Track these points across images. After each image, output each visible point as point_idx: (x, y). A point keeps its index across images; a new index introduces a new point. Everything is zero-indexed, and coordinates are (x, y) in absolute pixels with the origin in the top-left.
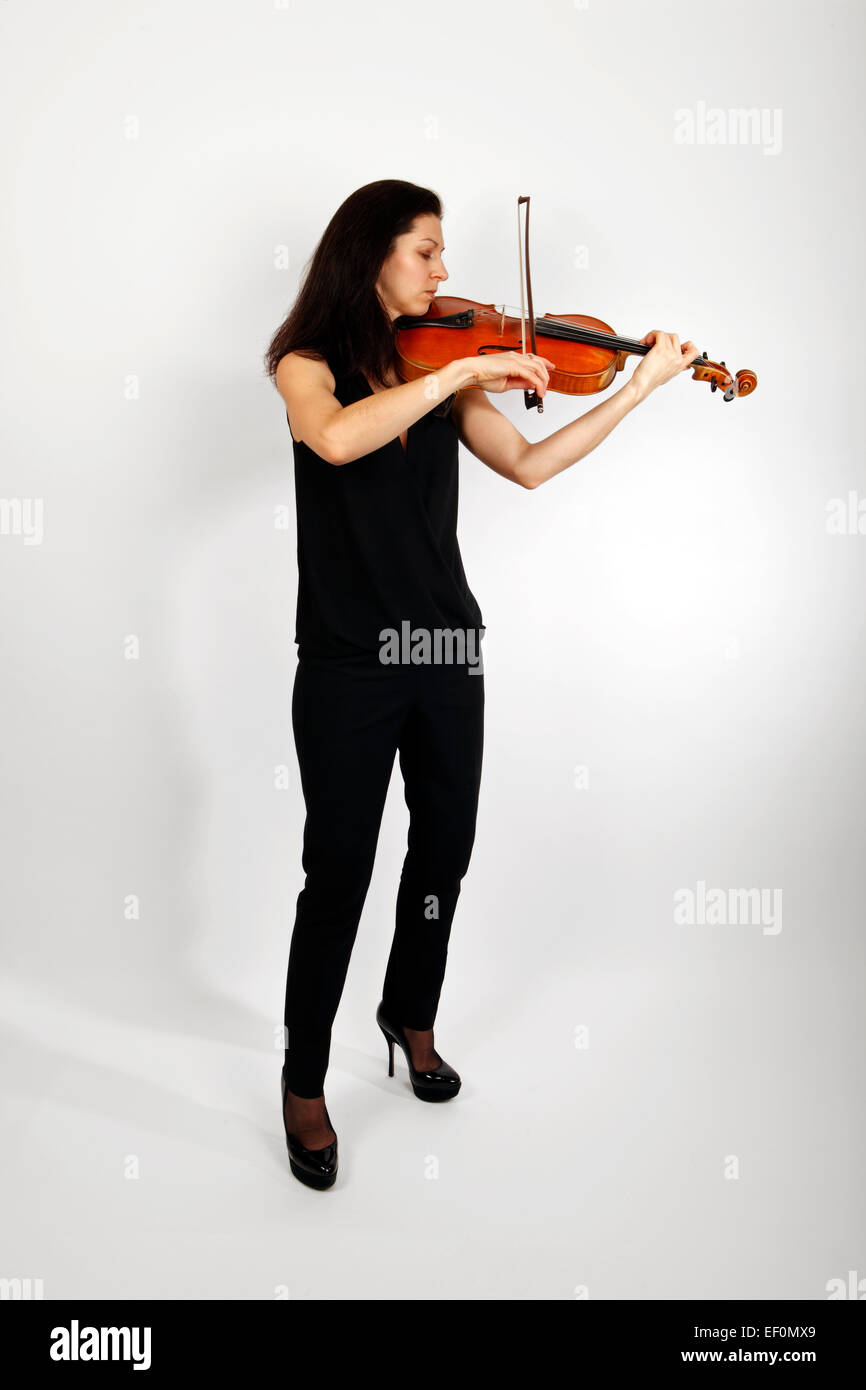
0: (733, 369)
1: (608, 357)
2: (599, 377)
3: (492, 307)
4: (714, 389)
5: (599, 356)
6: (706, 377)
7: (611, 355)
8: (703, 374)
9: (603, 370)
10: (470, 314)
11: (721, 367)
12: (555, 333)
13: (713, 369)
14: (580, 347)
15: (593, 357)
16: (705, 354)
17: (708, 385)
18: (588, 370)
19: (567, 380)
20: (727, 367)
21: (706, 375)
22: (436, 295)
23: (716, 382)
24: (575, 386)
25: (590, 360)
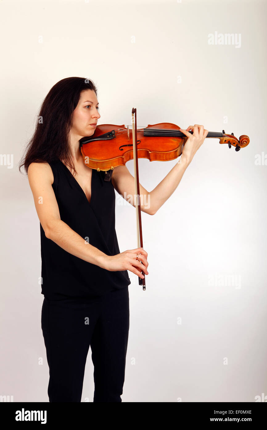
0: (237, 136)
1: (179, 141)
2: (176, 151)
3: (123, 126)
4: (230, 147)
5: (174, 142)
6: (225, 142)
7: (180, 140)
8: (224, 141)
9: (178, 147)
10: (113, 132)
11: (232, 136)
12: (153, 134)
13: (229, 138)
14: (165, 138)
15: (172, 142)
16: (223, 131)
17: (227, 145)
18: (170, 149)
19: (162, 155)
20: (235, 135)
21: (225, 141)
22: (98, 124)
23: (230, 144)
24: (166, 157)
25: (171, 144)
